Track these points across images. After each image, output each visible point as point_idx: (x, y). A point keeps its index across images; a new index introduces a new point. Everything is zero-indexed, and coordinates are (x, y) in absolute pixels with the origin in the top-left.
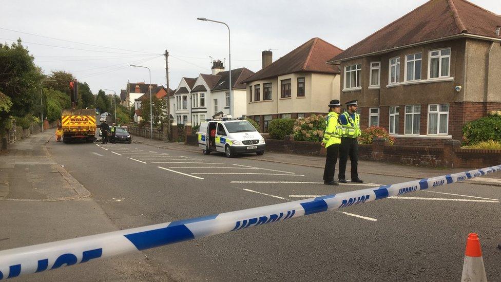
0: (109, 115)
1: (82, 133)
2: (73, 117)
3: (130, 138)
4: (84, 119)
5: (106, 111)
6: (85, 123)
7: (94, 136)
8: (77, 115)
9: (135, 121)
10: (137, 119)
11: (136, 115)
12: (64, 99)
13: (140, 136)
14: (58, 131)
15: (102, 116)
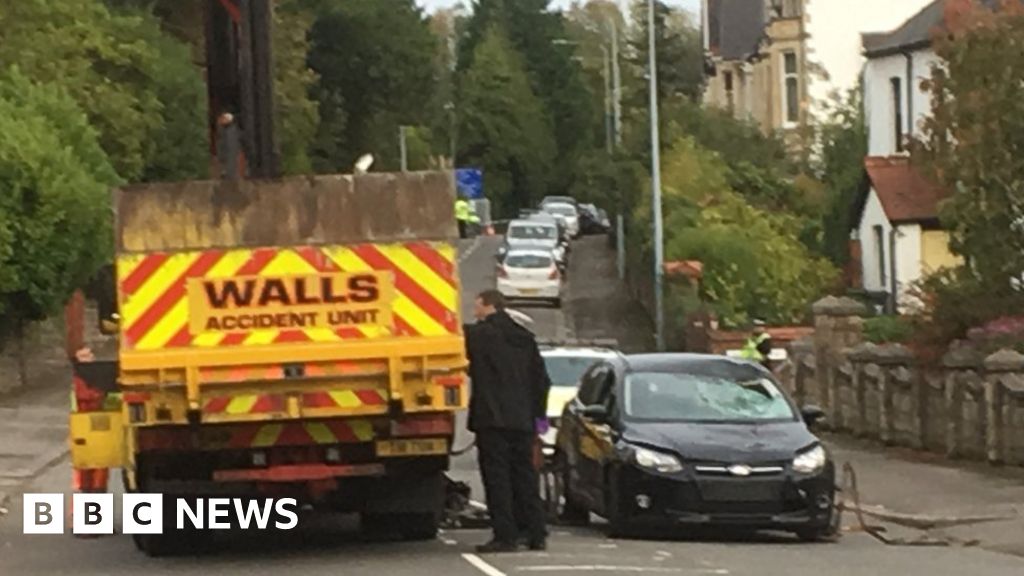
0: (587, 226)
1: (323, 437)
2: (226, 269)
3: (823, 480)
4: (340, 288)
5: (559, 192)
6: (348, 325)
7: (442, 462)
8: (263, 240)
9: (871, 282)
10: (887, 264)
11: (874, 212)
12: (133, 75)
13: (927, 450)
14: (81, 424)
15: (519, 247)
